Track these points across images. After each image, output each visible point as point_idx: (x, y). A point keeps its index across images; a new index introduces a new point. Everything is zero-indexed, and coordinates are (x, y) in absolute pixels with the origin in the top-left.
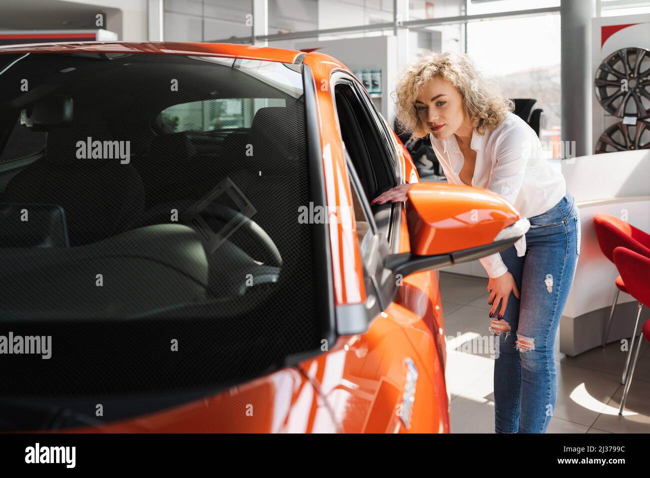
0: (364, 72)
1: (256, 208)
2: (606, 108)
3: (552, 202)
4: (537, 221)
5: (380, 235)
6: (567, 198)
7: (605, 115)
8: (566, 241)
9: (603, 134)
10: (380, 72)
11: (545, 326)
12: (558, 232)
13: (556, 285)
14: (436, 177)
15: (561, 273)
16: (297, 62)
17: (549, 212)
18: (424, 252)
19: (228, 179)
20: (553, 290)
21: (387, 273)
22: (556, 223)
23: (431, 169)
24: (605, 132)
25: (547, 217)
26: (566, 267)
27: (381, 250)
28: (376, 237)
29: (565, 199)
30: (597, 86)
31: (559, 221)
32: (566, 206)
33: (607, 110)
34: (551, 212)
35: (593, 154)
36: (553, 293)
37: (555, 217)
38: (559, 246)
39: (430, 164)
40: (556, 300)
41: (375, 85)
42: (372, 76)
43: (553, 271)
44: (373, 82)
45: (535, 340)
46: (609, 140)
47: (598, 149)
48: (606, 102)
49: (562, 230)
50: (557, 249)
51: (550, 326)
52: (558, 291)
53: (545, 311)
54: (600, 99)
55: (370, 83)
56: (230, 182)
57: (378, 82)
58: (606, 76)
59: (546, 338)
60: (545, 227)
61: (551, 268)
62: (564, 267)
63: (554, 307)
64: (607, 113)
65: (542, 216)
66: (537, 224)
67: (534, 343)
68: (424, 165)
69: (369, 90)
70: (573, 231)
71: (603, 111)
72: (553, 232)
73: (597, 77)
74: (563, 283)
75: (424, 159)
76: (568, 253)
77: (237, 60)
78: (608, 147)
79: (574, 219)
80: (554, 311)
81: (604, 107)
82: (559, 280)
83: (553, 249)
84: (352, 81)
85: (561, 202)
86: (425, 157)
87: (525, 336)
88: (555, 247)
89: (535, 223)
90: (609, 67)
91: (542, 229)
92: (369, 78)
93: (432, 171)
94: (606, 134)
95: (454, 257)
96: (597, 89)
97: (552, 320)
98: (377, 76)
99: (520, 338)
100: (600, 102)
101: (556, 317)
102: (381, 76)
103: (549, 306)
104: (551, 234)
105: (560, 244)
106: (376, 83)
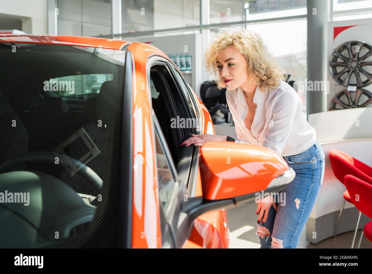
0: (181, 57)
1: (100, 150)
2: (337, 80)
3: (306, 147)
4: (293, 159)
5: (180, 181)
6: (316, 145)
7: (336, 85)
8: (312, 175)
9: (334, 97)
10: (191, 57)
11: (291, 232)
12: (308, 168)
13: (302, 204)
14: (226, 124)
15: (307, 196)
16: (124, 49)
17: (303, 154)
18: (213, 197)
19: (83, 128)
20: (300, 207)
21: (183, 216)
22: (306, 162)
23: (223, 118)
24: (336, 96)
25: (301, 157)
26: (310, 193)
27: (180, 196)
28: (177, 184)
29: (315, 146)
30: (331, 66)
31: (309, 160)
32: (315, 150)
33: (337, 81)
34: (304, 153)
35: (327, 111)
36: (300, 209)
37: (307, 157)
38: (307, 177)
39: (222, 116)
40: (301, 215)
41: (188, 65)
42: (186, 60)
43: (301, 194)
44: (187, 63)
45: (284, 242)
46: (338, 101)
47: (331, 107)
48: (337, 77)
49: (311, 167)
50: (306, 179)
51: (295, 232)
52: (303, 208)
53: (292, 221)
54: (333, 75)
55: (184, 64)
56: (83, 131)
57: (190, 63)
58: (337, 59)
59: (291, 240)
60: (299, 163)
61: (300, 192)
62: (309, 192)
63: (299, 220)
64: (337, 83)
65: (297, 156)
66: (293, 161)
67: (283, 244)
68: (219, 116)
69: (184, 68)
70: (318, 168)
71: (334, 82)
72: (304, 168)
73: (331, 60)
74: (307, 204)
75: (219, 112)
76: (313, 183)
77: (96, 48)
78: (337, 106)
79: (320, 160)
80: (299, 223)
81: (335, 80)
82: (305, 201)
83: (303, 179)
84: (167, 63)
85: (312, 147)
86: (219, 111)
87: (276, 237)
88: (304, 177)
89: (292, 160)
90: (339, 54)
91: (297, 165)
92: (184, 60)
93: (224, 120)
94: (336, 97)
95: (236, 200)
96: (331, 68)
97: (296, 229)
98: (189, 60)
99: (274, 240)
100: (332, 76)
101: (299, 227)
102: (192, 59)
103: (296, 218)
104: (302, 168)
105: (308, 176)
106: (188, 64)
